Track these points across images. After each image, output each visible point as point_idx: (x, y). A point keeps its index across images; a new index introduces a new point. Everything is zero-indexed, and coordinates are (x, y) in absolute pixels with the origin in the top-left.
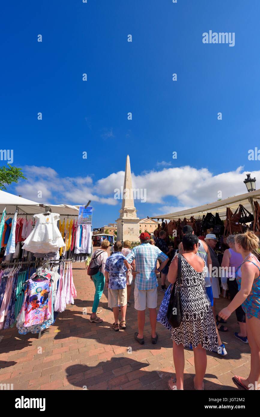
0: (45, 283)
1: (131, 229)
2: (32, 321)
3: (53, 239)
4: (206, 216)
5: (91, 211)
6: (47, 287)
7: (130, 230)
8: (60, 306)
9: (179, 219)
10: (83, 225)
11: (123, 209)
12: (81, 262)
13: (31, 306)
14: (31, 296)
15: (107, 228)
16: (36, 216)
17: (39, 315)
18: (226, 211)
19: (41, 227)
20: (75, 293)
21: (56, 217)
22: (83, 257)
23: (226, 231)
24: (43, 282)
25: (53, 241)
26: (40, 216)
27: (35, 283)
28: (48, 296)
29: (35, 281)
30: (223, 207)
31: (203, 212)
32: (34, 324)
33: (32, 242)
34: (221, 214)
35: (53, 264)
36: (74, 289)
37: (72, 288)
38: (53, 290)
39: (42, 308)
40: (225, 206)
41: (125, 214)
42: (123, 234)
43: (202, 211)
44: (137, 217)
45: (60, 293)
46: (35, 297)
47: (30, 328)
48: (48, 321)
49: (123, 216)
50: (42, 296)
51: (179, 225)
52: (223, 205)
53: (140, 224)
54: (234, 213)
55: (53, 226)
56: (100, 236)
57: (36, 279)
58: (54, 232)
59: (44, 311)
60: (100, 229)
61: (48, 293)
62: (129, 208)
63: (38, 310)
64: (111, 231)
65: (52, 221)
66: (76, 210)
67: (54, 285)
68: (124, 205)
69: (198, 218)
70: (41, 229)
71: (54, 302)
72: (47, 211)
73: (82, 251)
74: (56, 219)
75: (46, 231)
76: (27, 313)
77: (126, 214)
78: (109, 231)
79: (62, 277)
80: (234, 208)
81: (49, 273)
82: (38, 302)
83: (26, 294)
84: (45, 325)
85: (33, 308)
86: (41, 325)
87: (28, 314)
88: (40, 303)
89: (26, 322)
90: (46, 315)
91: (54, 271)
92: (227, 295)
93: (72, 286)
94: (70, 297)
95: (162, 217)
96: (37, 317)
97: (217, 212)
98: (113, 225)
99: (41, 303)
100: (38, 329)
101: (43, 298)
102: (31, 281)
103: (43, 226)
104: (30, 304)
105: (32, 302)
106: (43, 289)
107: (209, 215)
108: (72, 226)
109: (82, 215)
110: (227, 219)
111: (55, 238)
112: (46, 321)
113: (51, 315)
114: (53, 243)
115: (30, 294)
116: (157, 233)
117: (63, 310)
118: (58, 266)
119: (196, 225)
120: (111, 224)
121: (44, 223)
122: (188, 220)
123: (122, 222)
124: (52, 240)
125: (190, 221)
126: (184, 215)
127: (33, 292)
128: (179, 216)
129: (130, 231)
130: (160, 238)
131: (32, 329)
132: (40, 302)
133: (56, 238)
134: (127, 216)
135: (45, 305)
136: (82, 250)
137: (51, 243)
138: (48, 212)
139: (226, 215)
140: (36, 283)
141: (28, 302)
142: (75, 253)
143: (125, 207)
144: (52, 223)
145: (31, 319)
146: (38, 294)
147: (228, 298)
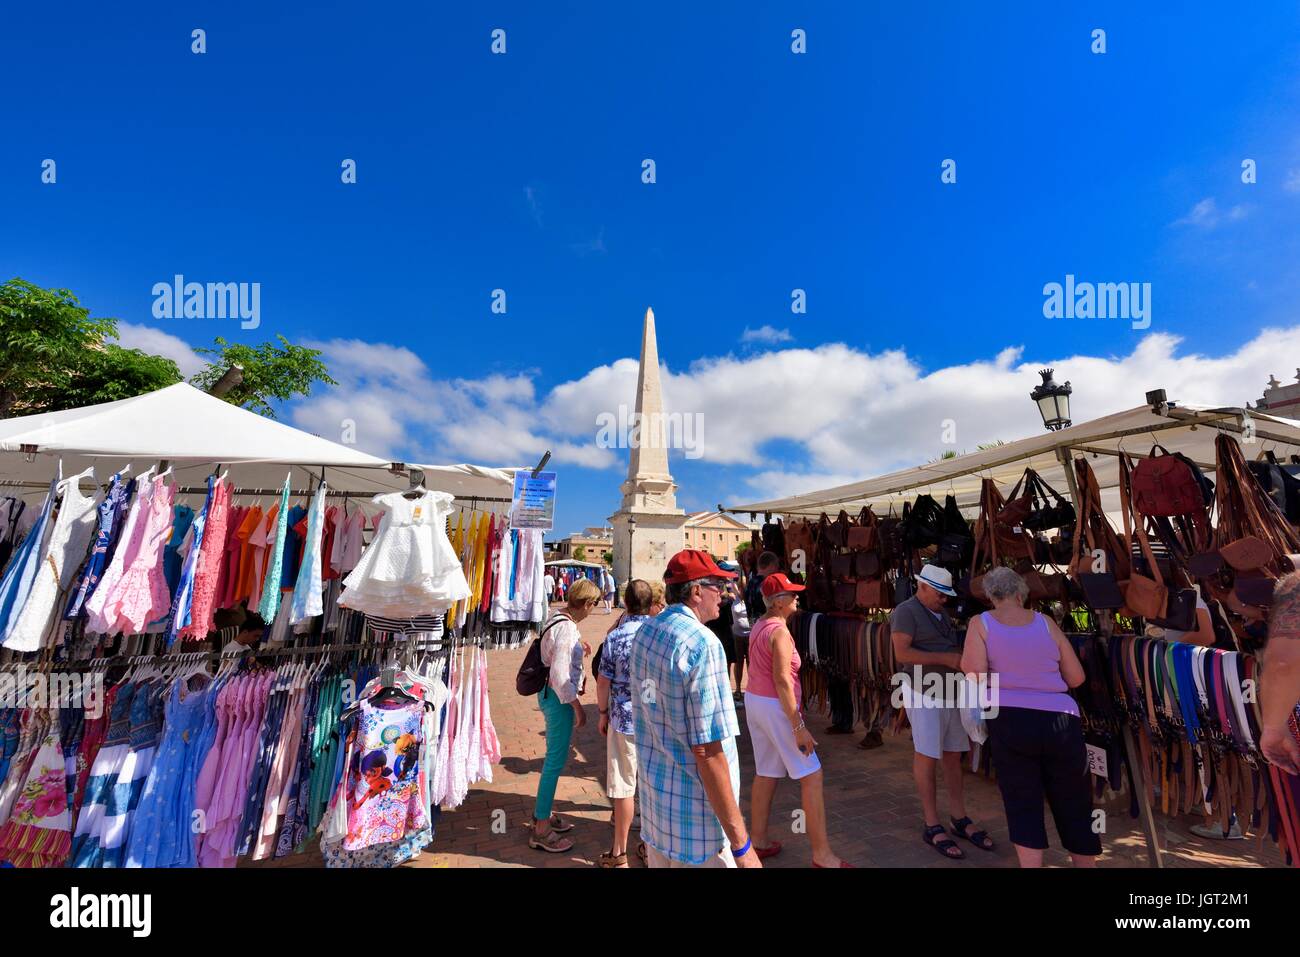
0: (410, 714)
1: (657, 545)
2: (368, 832)
3: (435, 574)
4: (912, 505)
5: (552, 484)
6: (416, 724)
7: (656, 549)
8: (449, 786)
9: (824, 515)
10: (522, 531)
11: (633, 481)
12: (508, 647)
13: (365, 785)
14: (367, 752)
15: (580, 542)
16: (381, 502)
17: (390, 813)
18: (980, 489)
19: (397, 535)
20: (494, 748)
21: (442, 505)
22: (515, 634)
23: (981, 553)
24: (403, 710)
25: (433, 579)
26: (394, 500)
27: (378, 712)
28: (418, 753)
29: (378, 707)
30: (969, 476)
31: (904, 493)
32: (375, 841)
33: (370, 583)
34: (963, 500)
35: (425, 655)
36: (491, 734)
37: (486, 730)
38: (429, 735)
39: (399, 791)
40: (978, 473)
41: (639, 498)
42: (633, 560)
43: (899, 490)
44: (679, 506)
45: (450, 747)
46: (378, 758)
47: (362, 854)
48: (417, 834)
49: (632, 503)
50: (400, 753)
51: (823, 536)
52: (971, 472)
53: (689, 531)
54: (1006, 496)
55: (434, 532)
56: (560, 566)
57: (381, 700)
58: (438, 551)
59: (405, 802)
60: (559, 545)
61: (418, 744)
62: (652, 478)
63: (388, 797)
64: (592, 551)
65: (431, 515)
66: (503, 482)
67: (432, 720)
68: (634, 466)
69: (886, 512)
70: (396, 542)
71: (432, 774)
72: (414, 484)
73: (514, 615)
74: (442, 510)
75: (412, 549)
76: (354, 806)
77: (643, 496)
78: (585, 552)
79: (457, 696)
80: (1008, 480)
81: (417, 681)
82: (387, 772)
83: (351, 746)
84: (407, 845)
85: (371, 791)
86: (397, 847)
87: (357, 811)
88: (392, 777)
89: (352, 836)
90: (412, 815)
91: (432, 675)
92: (984, 763)
93: (485, 724)
94: (481, 760)
95: (767, 508)
96: (384, 821)
97: (951, 493)
98: (599, 532)
99: (397, 774)
100: (385, 858)
101: (403, 762)
102: (365, 705)
103: (403, 531)
104: (363, 778)
105: (368, 772)
106: (404, 733)
107: (925, 502)
108: (485, 534)
109: (525, 498)
110: (983, 516)
111: (442, 572)
112: (412, 833)
113: (425, 817)
114: (435, 586)
115: (362, 748)
116: (749, 560)
117: (458, 799)
118: (443, 660)
119: (879, 533)
120: (591, 530)
121: (405, 522)
122: (852, 518)
123: (631, 522)
124: (432, 575)
125: (859, 522)
126: (841, 501)
127: (372, 741)
128: (821, 504)
129: (656, 552)
130: (759, 574)
131: (368, 857)
132: (393, 774)
133: (444, 571)
134: (645, 503)
135: (408, 783)
136: (514, 612)
137: (429, 587)
138: (419, 488)
139: (979, 501)
140: (381, 711)
141: (357, 773)
142: (491, 619)
143: (638, 476)
144: (432, 524)
145: (367, 825)
146: (386, 749)
147: (987, 774)
